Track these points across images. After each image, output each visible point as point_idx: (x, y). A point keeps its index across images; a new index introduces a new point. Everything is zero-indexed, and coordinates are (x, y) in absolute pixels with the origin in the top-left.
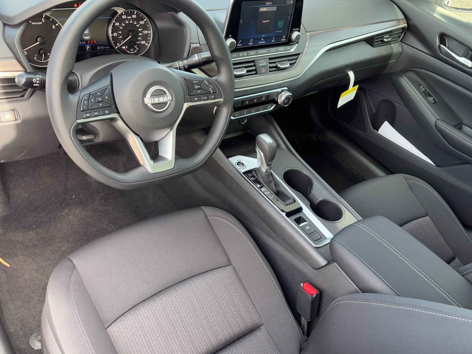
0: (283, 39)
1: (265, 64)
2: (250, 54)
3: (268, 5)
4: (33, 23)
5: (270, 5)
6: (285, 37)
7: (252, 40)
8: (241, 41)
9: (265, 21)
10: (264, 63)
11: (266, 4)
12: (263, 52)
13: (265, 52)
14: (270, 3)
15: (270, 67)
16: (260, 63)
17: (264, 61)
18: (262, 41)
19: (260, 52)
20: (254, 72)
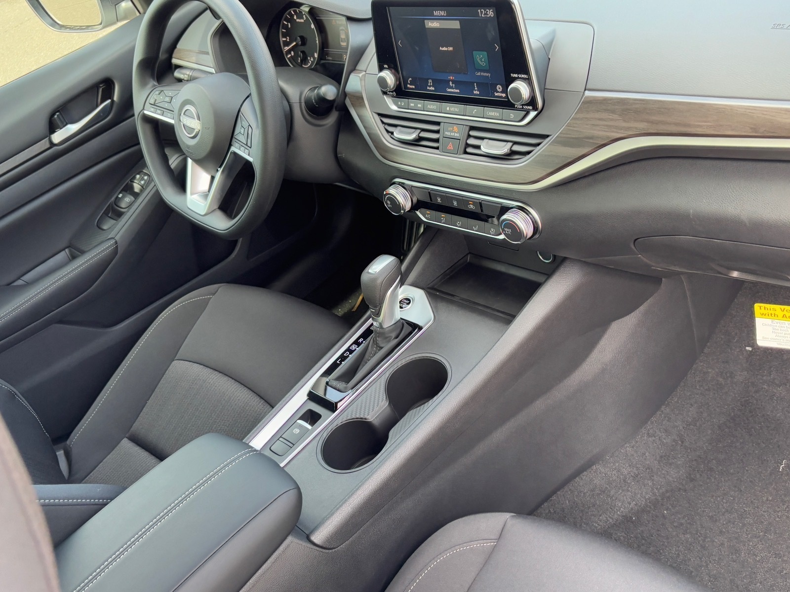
0: (499, 92)
1: (457, 135)
2: (428, 107)
3: (438, 16)
4: (298, 20)
5: (442, 16)
6: (501, 88)
7: (430, 81)
8: (411, 79)
9: (445, 49)
10: (455, 132)
11: (436, 13)
12: (452, 109)
13: (456, 110)
14: (442, 13)
15: (467, 145)
16: (448, 131)
17: (455, 128)
18: (452, 88)
19: (448, 109)
20: (435, 145)
